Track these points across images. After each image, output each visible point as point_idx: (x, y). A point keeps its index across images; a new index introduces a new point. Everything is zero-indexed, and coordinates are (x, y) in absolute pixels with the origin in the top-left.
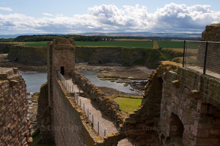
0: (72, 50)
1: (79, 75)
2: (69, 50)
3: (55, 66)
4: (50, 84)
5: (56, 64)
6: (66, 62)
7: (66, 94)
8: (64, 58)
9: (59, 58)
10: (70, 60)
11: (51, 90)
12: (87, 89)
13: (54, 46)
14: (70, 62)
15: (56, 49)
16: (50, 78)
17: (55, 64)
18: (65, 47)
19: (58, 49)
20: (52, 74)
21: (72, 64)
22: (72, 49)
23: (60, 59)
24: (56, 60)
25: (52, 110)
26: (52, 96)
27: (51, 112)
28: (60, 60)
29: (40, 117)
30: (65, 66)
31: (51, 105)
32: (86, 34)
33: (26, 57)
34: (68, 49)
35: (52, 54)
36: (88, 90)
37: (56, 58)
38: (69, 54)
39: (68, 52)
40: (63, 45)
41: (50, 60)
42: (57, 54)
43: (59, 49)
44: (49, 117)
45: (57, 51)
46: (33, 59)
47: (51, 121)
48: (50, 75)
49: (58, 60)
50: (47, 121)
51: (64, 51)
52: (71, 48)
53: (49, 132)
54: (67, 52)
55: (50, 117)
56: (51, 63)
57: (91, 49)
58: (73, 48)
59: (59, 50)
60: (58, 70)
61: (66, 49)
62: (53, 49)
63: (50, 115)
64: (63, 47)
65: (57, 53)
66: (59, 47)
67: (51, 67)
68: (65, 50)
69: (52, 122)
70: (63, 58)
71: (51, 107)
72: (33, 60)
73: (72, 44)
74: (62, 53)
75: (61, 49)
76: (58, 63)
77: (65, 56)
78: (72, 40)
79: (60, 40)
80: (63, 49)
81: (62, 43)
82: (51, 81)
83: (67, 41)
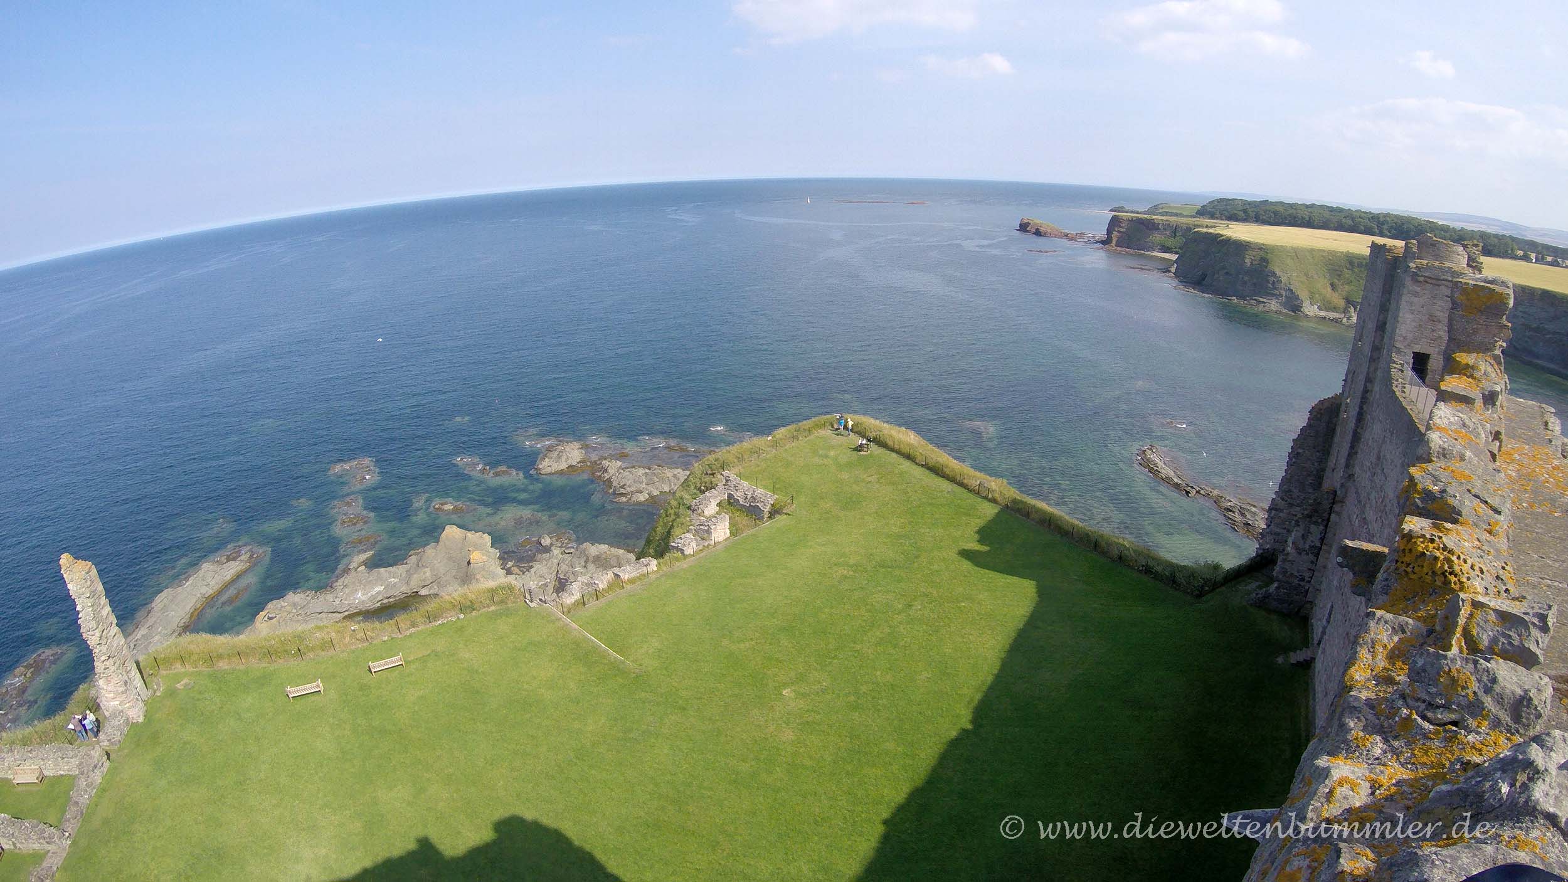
3: (1394, 344)
4: (1361, 407)
5: (1405, 338)
9: (1420, 317)
11: (1354, 432)
15: (1415, 277)
16: (1365, 387)
18: (1450, 279)
19: (1422, 279)
20: (1376, 369)
23: (1421, 320)
25: (1340, 505)
26: (1356, 453)
27: (1335, 512)
28: (1420, 326)
29: (1281, 514)
30: (1433, 351)
31: (1342, 485)
32: (1454, 221)
35: (1390, 294)
37: (1405, 315)
40: (1442, 268)
41: (1382, 316)
42: (1416, 300)
44: (1322, 527)
47: (1321, 545)
48: (1368, 373)
49: (1414, 324)
50: (1311, 538)
53: (1303, 580)
55: (1326, 526)
56: (1383, 326)
59: (1428, 286)
60: (1407, 363)
63: (1328, 520)
64: (1442, 278)
65: (1416, 294)
66: (1426, 275)
67: (1376, 343)
69: (1324, 547)
70: (1432, 318)
71: (1339, 492)
73: (1471, 266)
74: (1434, 298)
75: (1433, 281)
76: (1410, 336)
77: (1442, 314)
78: (1474, 253)
79: (1431, 245)
80: (1440, 283)
81: (1437, 257)
82: (1367, 399)
83: (1458, 255)
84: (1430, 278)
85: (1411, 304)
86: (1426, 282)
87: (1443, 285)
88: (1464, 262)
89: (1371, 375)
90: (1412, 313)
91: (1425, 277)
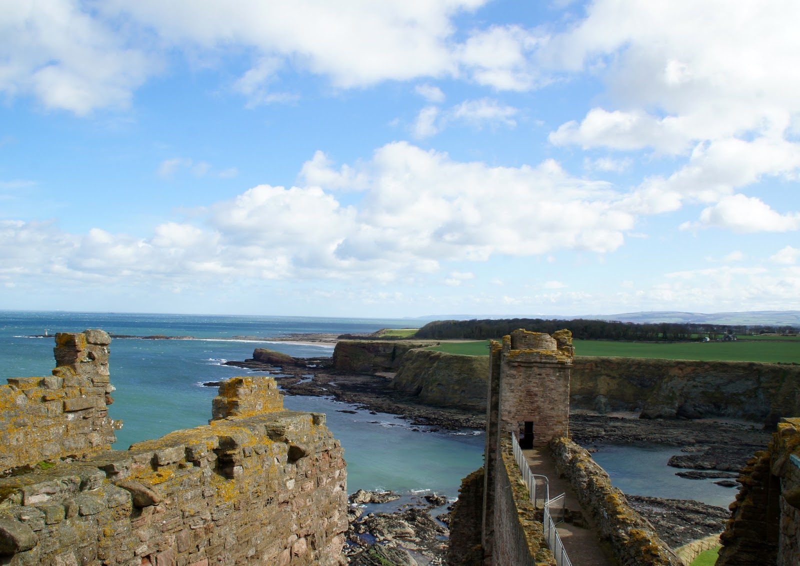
0: (561, 368)
1: (574, 452)
2: (552, 371)
3: (504, 418)
4: (489, 474)
5: (510, 412)
6: (538, 407)
7: (520, 511)
8: (536, 395)
9: (520, 393)
10: (553, 401)
11: (489, 495)
12: (590, 501)
13: (506, 354)
14: (553, 409)
15: (509, 363)
16: (490, 457)
17: (507, 413)
18: (539, 360)
19: (516, 364)
21: (558, 416)
22: (560, 366)
23: (521, 396)
24: (509, 401)
25: (488, 558)
26: (493, 512)
28: (521, 401)
30: (536, 418)
31: (488, 541)
33: (442, 385)
34: (548, 365)
35: (498, 379)
36: (593, 502)
37: (508, 394)
38: (552, 381)
39: (547, 375)
40: (532, 353)
41: (494, 399)
42: (512, 381)
43: (520, 365)
45: (513, 372)
46: (463, 391)
48: (490, 445)
49: (515, 400)
51: (536, 370)
52: (557, 363)
54: (544, 376)
56: (495, 406)
57: (651, 368)
58: (563, 363)
59: (522, 369)
60: (514, 431)
61: (543, 365)
62: (502, 363)
64: (533, 360)
65: (513, 377)
66: (519, 360)
67: (493, 420)
68: (539, 367)
70: (530, 394)
71: (485, 548)
72: (463, 394)
73: (562, 350)
74: (529, 377)
75: (526, 365)
76: (513, 410)
77: (537, 389)
78: (565, 339)
79: (523, 337)
80: (532, 365)
81: (529, 346)
82: (493, 466)
83: (547, 341)
84: (522, 362)
85: (511, 385)
86: (520, 366)
87: (534, 366)
88: (554, 346)
89: (492, 447)
90: (512, 392)
91: (517, 362)
